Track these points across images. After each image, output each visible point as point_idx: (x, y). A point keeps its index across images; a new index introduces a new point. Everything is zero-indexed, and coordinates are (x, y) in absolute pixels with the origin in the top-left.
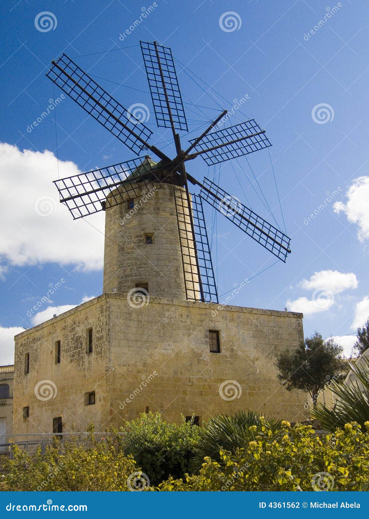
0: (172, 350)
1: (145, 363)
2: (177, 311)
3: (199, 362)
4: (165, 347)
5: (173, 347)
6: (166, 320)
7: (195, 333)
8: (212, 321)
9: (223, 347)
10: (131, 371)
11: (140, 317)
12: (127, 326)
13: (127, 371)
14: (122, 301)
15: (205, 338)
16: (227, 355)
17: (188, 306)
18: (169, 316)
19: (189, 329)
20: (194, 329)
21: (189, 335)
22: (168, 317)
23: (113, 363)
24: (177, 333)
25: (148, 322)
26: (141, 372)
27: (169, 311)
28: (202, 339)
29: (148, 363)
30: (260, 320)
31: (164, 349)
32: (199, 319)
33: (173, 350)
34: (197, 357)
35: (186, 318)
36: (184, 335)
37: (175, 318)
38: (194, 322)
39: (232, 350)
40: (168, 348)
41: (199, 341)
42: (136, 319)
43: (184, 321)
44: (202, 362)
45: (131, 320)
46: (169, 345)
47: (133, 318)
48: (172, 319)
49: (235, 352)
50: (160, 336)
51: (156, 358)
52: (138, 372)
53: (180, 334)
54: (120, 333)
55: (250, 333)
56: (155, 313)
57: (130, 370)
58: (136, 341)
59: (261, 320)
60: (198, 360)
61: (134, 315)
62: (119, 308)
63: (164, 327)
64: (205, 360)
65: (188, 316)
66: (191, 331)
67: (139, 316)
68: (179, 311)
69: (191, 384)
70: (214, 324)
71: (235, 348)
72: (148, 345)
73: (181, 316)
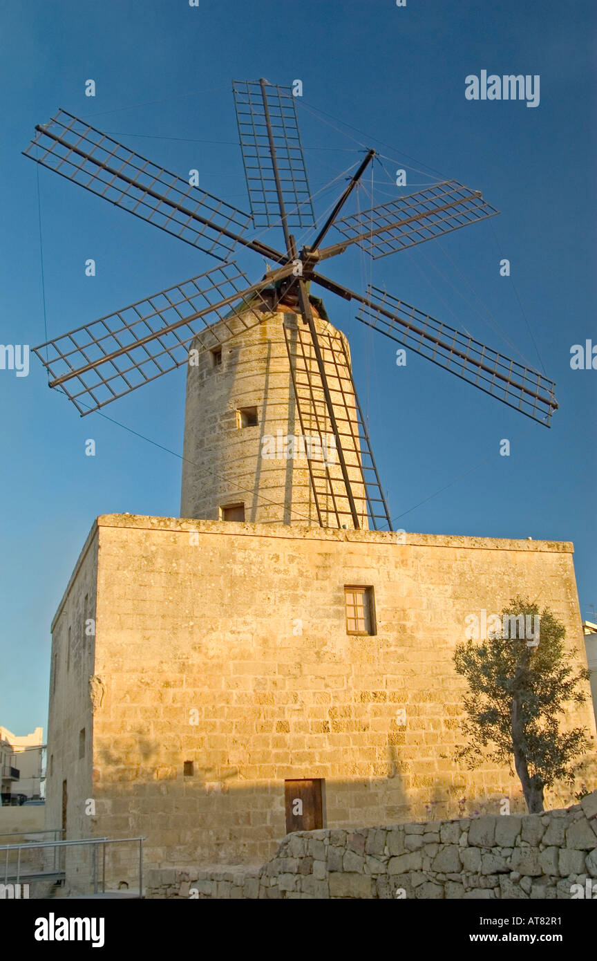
0: (253, 634)
1: (184, 664)
2: (265, 548)
3: (319, 657)
4: (234, 628)
5: (254, 626)
6: (238, 570)
7: (309, 594)
8: (353, 567)
9: (380, 623)
10: (148, 684)
11: (174, 565)
12: (141, 585)
13: (139, 683)
14: (132, 533)
15: (335, 603)
16: (391, 640)
17: (291, 537)
18: (247, 560)
19: (295, 587)
20: (307, 586)
21: (295, 599)
22: (242, 563)
23: (104, 667)
24: (264, 597)
25: (195, 575)
26: (172, 683)
27: (246, 550)
28: (327, 607)
29: (193, 665)
30: (471, 561)
31: (233, 632)
32: (320, 564)
33: (255, 634)
34: (315, 648)
35: (287, 562)
36: (282, 599)
37: (261, 563)
38: (307, 571)
39: (403, 629)
40: (242, 628)
41: (321, 612)
42: (163, 570)
43: (282, 569)
44: (326, 658)
45: (152, 571)
46: (245, 623)
47: (158, 566)
48: (253, 567)
49: (409, 631)
50: (222, 605)
51: (211, 653)
52: (167, 684)
53: (272, 598)
54: (123, 601)
55: (446, 591)
56: (211, 554)
57: (147, 680)
58: (163, 616)
59: (474, 561)
60: (318, 653)
61: (159, 560)
62: (123, 547)
63: (232, 583)
64: (334, 651)
65: (292, 559)
66: (300, 591)
67: (172, 563)
68: (270, 548)
69: (298, 708)
70: (358, 572)
71: (409, 624)
72: (192, 624)
73: (275, 560)
